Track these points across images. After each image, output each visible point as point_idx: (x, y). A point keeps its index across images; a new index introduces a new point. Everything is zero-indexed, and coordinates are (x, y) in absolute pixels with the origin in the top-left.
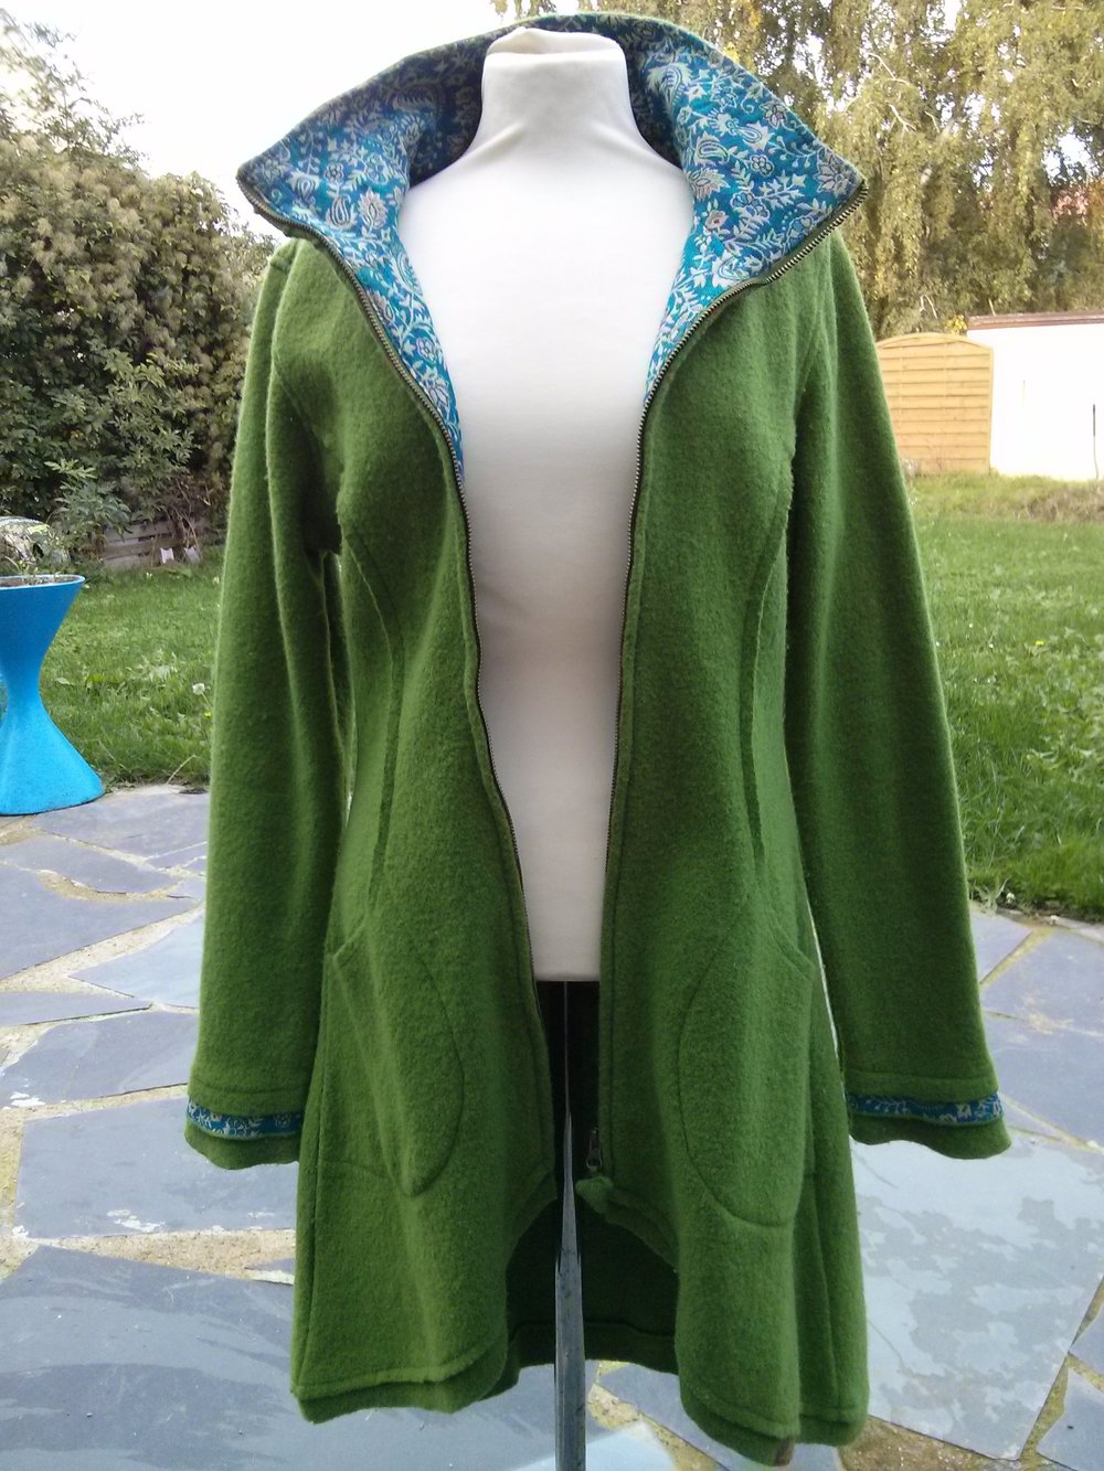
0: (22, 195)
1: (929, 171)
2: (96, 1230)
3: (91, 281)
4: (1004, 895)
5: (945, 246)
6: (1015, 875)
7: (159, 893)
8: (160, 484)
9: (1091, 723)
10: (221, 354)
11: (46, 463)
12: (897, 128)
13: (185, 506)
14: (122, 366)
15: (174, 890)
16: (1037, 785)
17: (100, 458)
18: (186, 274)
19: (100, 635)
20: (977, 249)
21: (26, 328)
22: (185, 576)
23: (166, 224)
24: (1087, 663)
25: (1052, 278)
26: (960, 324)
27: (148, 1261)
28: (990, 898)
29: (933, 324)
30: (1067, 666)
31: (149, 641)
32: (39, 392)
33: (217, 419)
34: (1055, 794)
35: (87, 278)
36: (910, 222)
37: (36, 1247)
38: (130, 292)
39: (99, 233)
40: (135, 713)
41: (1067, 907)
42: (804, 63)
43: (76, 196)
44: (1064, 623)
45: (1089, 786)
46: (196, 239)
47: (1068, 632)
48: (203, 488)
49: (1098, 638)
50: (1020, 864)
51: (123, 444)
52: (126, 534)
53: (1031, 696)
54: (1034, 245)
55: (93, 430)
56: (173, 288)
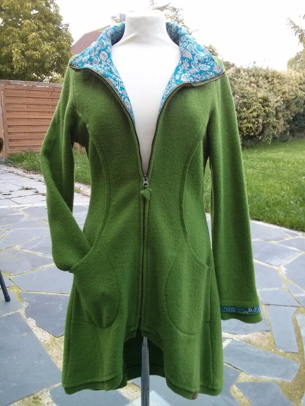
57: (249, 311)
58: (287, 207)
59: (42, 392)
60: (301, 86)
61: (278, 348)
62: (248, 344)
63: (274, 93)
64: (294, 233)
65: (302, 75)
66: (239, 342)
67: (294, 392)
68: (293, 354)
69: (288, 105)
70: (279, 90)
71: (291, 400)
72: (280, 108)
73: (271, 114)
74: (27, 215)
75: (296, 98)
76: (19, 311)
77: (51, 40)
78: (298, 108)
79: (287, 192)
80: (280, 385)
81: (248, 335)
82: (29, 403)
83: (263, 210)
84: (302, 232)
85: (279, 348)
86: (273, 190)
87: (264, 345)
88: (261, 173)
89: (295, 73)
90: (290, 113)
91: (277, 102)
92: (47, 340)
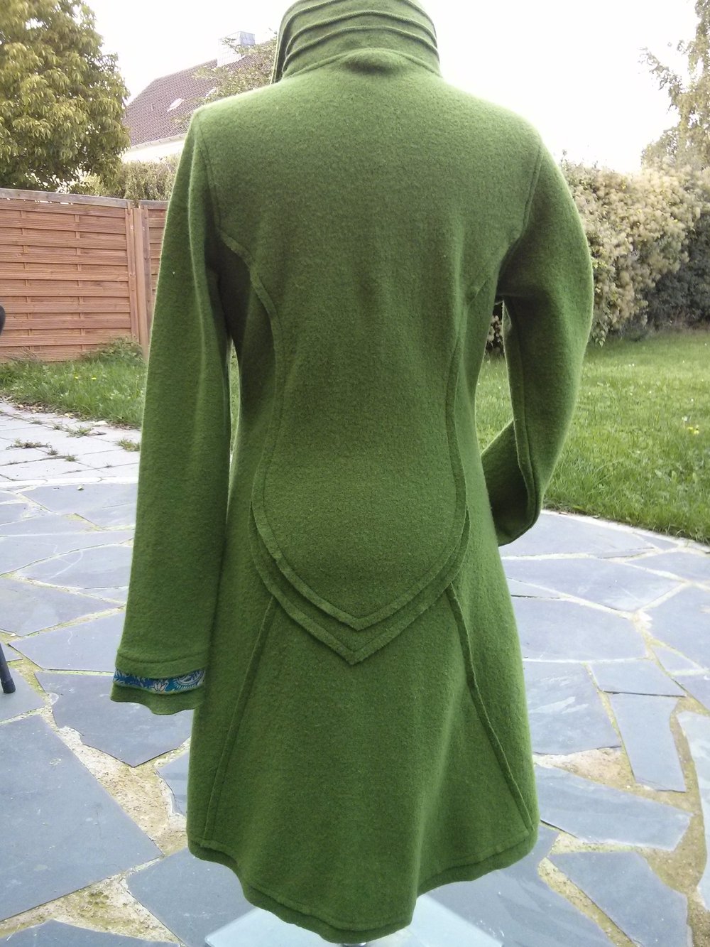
58: (649, 483)
59: (108, 881)
60: (675, 209)
61: (640, 783)
62: (573, 776)
63: (610, 226)
64: (666, 541)
65: (676, 183)
66: (551, 770)
67: (680, 871)
68: (674, 794)
69: (644, 253)
70: (623, 219)
71: (675, 888)
72: (626, 261)
73: (605, 275)
74: (34, 503)
75: (662, 236)
76: (38, 713)
77: (75, 92)
78: (667, 261)
79: (647, 450)
80: (647, 858)
81: (571, 757)
82: (82, 904)
83: (593, 491)
84: (685, 540)
85: (643, 783)
86: (614, 447)
87: (608, 776)
88: (584, 409)
89: (660, 178)
90: (648, 272)
91: (618, 246)
92: (109, 772)
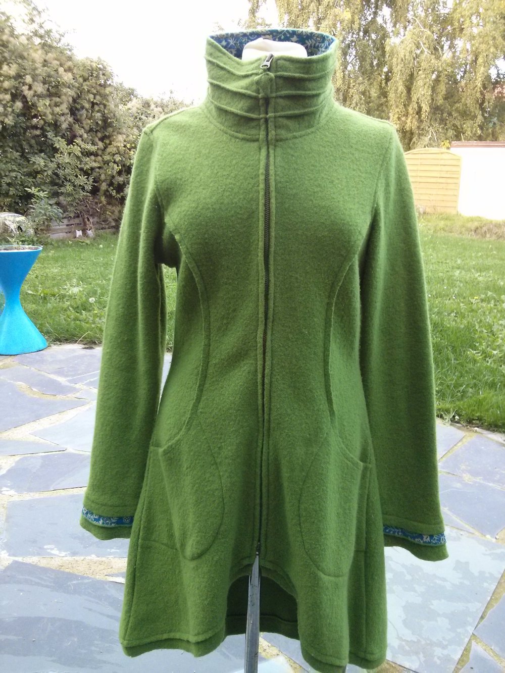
0: (19, 64)
1: (436, 73)
2: (39, 554)
3: (49, 105)
4: (454, 417)
5: (442, 108)
6: (460, 408)
7: (71, 396)
8: (77, 201)
9: (498, 337)
10: (108, 142)
11: (26, 189)
12: (422, 52)
13: (88, 212)
14: (62, 145)
15: (78, 395)
16: (472, 366)
17: (50, 187)
18: (93, 104)
19: (47, 270)
20: (457, 110)
21: (19, 126)
22: (87, 244)
23: (85, 80)
24: (497, 308)
25: (491, 125)
26: (447, 144)
27: (62, 570)
28: (448, 417)
29: (434, 144)
30: (488, 310)
31: (70, 274)
32: (23, 156)
33: (105, 172)
34: (479, 371)
35: (47, 104)
36: (425, 96)
37: (12, 561)
38: (67, 111)
39: (54, 83)
40: (62, 309)
41: (482, 423)
42: (382, 19)
43: (44, 66)
44: (488, 288)
45: (495, 367)
46: (98, 88)
47: (490, 293)
48: (96, 203)
49: (503, 297)
50: (462, 402)
51: (61, 182)
52: (61, 223)
53: (471, 323)
54: (483, 110)
55: (48, 174)
56: (87, 110)
57: (425, 540)
